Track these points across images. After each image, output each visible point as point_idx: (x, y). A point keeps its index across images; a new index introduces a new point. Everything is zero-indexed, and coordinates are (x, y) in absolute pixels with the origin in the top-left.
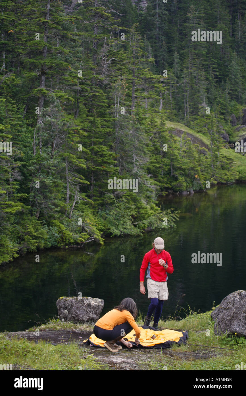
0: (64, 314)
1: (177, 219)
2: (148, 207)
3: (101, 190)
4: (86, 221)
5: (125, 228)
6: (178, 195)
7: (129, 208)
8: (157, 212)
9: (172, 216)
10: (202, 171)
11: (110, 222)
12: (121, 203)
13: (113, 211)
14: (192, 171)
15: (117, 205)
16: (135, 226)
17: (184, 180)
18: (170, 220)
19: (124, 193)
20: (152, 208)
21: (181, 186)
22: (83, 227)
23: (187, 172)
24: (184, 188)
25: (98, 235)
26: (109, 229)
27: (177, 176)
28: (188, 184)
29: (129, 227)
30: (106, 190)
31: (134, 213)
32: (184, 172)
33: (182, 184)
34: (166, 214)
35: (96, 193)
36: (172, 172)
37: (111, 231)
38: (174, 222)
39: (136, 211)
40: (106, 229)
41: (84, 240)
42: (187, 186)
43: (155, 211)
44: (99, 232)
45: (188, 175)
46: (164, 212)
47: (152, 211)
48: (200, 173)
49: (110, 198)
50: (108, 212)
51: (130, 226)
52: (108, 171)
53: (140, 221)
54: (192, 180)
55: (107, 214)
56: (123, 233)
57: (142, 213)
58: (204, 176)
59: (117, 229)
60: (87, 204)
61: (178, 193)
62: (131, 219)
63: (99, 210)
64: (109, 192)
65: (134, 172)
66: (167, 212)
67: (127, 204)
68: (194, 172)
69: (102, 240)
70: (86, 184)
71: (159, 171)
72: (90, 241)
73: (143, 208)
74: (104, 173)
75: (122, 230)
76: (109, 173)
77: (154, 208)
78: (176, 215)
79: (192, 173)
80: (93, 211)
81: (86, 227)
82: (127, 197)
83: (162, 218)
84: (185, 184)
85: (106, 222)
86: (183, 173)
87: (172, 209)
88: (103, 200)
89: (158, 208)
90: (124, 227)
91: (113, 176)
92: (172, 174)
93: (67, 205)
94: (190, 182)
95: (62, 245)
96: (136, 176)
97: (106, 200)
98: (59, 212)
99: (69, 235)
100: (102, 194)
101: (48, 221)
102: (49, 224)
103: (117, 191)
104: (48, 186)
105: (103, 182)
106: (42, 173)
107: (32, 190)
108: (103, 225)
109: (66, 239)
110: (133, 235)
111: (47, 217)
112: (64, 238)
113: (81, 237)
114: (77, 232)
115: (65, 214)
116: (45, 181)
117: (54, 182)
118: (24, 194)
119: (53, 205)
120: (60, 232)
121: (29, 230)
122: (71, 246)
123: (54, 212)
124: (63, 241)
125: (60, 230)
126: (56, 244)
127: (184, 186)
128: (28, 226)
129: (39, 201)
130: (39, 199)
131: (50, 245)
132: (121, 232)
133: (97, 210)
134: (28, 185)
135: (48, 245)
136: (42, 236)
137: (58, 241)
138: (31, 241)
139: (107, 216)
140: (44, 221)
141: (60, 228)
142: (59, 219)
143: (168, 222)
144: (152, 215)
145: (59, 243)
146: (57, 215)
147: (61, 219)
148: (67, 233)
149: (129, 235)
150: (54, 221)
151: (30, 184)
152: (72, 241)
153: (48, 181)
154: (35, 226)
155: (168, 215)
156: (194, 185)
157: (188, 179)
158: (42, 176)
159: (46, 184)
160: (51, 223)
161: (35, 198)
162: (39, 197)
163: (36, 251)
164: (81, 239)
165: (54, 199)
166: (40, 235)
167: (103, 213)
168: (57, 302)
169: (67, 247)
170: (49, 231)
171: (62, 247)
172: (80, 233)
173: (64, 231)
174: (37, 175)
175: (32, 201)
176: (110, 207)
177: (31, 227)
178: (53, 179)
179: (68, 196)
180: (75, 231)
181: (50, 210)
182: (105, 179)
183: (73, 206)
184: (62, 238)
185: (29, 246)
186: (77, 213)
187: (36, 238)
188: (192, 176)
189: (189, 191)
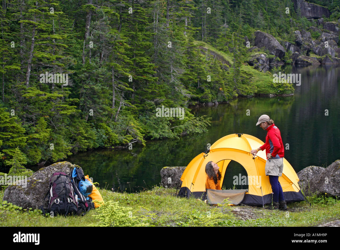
1: (209, 124)
3: (142, 97)
4: (130, 124)
5: (164, 132)
8: (191, 118)
9: (205, 122)
10: (226, 85)
11: (150, 126)
13: (153, 116)
14: (217, 84)
16: (173, 130)
17: (210, 92)
18: (203, 126)
19: (163, 100)
21: (207, 97)
22: (128, 130)
23: (212, 85)
25: (141, 138)
26: (149, 133)
27: (204, 88)
28: (213, 96)
31: (171, 118)
32: (209, 85)
33: (208, 95)
34: (199, 120)
35: (137, 100)
37: (151, 134)
38: (206, 127)
40: (147, 132)
41: (128, 142)
42: (212, 98)
43: (189, 118)
44: (141, 134)
45: (214, 88)
46: (198, 119)
47: (187, 117)
48: (224, 86)
49: (150, 105)
50: (148, 117)
51: (168, 130)
52: (149, 81)
53: (177, 126)
54: (217, 93)
55: (147, 119)
56: (162, 137)
58: (228, 89)
59: (157, 132)
61: (204, 103)
62: (169, 124)
63: (140, 116)
64: (149, 100)
65: (171, 82)
66: (200, 119)
68: (219, 85)
69: (144, 141)
70: (131, 91)
71: (190, 83)
72: (133, 142)
74: (145, 81)
75: (161, 133)
77: (188, 114)
78: (209, 121)
79: (217, 86)
80: (135, 117)
81: (130, 130)
82: (165, 104)
83: (196, 124)
84: (210, 96)
85: (146, 126)
86: (209, 86)
87: (205, 116)
88: (143, 107)
89: (192, 115)
90: (163, 130)
91: (152, 85)
92: (199, 86)
93: (114, 110)
94: (215, 94)
95: (109, 145)
96: (173, 85)
97: (146, 107)
98: (106, 116)
99: (115, 136)
100: (142, 101)
101: (96, 124)
102: (97, 127)
103: (156, 99)
104: (97, 92)
105: (144, 91)
106: (91, 80)
107: (82, 96)
108: (144, 129)
109: (112, 140)
110: (171, 138)
111: (95, 120)
112: (110, 139)
113: (126, 139)
114: (122, 134)
115: (111, 118)
116: (94, 88)
117: (102, 89)
118: (76, 99)
119: (101, 110)
120: (107, 134)
121: (80, 131)
122: (116, 147)
123: (102, 116)
124: (109, 142)
125: (107, 132)
126: (103, 145)
127: (210, 98)
128: (79, 128)
129: (88, 106)
130: (89, 104)
131: (98, 146)
132: (160, 135)
133: (138, 116)
134: (79, 91)
135: (96, 145)
136: (91, 137)
137: (106, 142)
138: (82, 140)
139: (146, 121)
140: (93, 124)
141: (107, 130)
142: (106, 122)
143: (201, 128)
144: (187, 120)
145: (106, 143)
146: (104, 119)
147: (108, 122)
148: (113, 135)
149: (167, 138)
150: (101, 124)
151: (81, 90)
152: (118, 142)
153: (97, 87)
154: (85, 128)
155: (201, 121)
156: (219, 97)
157: (213, 92)
158: (91, 83)
159: (95, 90)
160: (99, 126)
161: (84, 103)
162: (89, 102)
163: (86, 150)
164: (126, 140)
165: (102, 104)
166: (89, 136)
167: (144, 119)
168: (161, 171)
169: (113, 147)
170: (97, 132)
171: (108, 148)
172: (125, 135)
173: (110, 132)
174: (86, 82)
175: (82, 106)
176: (150, 113)
177: (82, 128)
178: (101, 86)
179: (114, 101)
180: (120, 134)
181: (98, 114)
182: (145, 88)
183: (119, 111)
184: (109, 140)
185: (81, 146)
186: (122, 118)
187: (86, 138)
188: (217, 88)
189: (214, 103)
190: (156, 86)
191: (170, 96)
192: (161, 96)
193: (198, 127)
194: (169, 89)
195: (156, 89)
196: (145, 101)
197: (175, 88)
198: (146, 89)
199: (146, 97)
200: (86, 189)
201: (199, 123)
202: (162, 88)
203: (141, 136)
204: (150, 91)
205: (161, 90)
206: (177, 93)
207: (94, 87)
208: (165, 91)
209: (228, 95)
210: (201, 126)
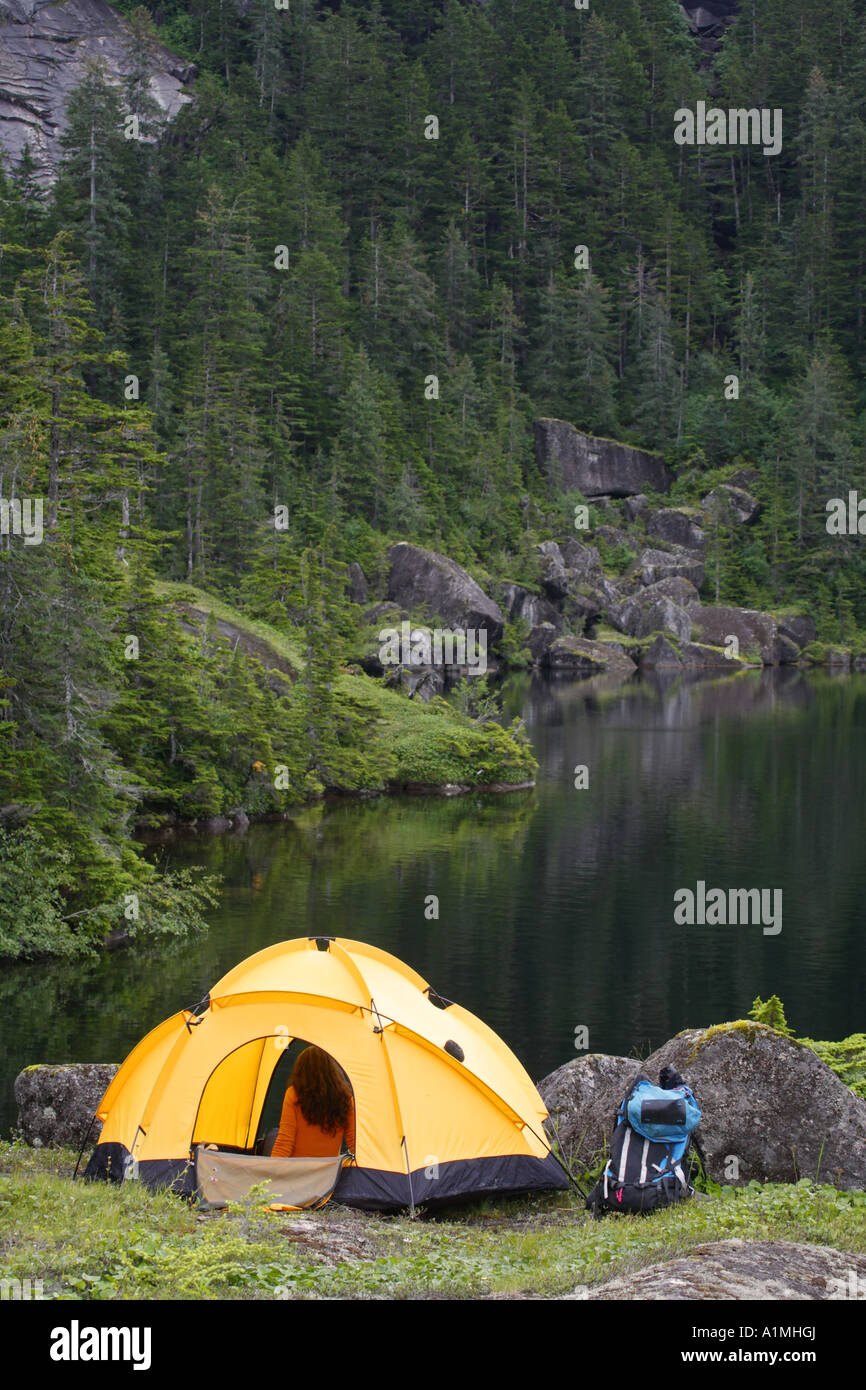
1: (214, 902)
2: (115, 858)
5: (37, 933)
6: (195, 830)
7: (51, 862)
8: (143, 877)
9: (195, 894)
10: (276, 749)
12: (23, 846)
14: (244, 748)
15: (11, 850)
16: (73, 924)
17: (216, 779)
18: (190, 907)
19: (35, 809)
20: (127, 866)
21: (204, 798)
23: (226, 748)
24: (214, 806)
27: (193, 762)
28: (228, 792)
29: (51, 929)
31: (66, 878)
32: (215, 750)
33: (210, 790)
34: (176, 886)
36: (174, 749)
38: (203, 913)
39: (73, 874)
42: (226, 799)
43: (136, 876)
45: (231, 760)
46: (169, 880)
47: (127, 875)
48: (271, 754)
51: (54, 924)
53: (89, 908)
54: (244, 779)
56: (29, 950)
57: (95, 881)
59: (10, 932)
61: (196, 821)
62: (58, 900)
65: (66, 739)
66: (179, 880)
67: (43, 849)
68: (250, 751)
71: (139, 741)
73: (99, 864)
75: (27, 937)
77: (132, 864)
78: (210, 889)
79: (244, 753)
82: (42, 826)
83: (161, 900)
84: (218, 791)
86: (213, 753)
87: (196, 869)
89: (147, 865)
90: (35, 926)
92: (173, 755)
94: (236, 786)
96: (73, 752)
103: (10, 803)
110: (65, 955)
127: (217, 799)
132: (25, 945)
143: (181, 915)
144: (128, 886)
149: (51, 954)
155: (181, 888)
156: (251, 797)
157: (227, 776)
168: (17, 1080)
188: (243, 763)
189: (234, 818)
190: (9, 756)
191: (61, 794)
192: (26, 792)
193: (169, 914)
194: (57, 767)
195: (9, 769)
197: (81, 762)
201: (174, 897)
202: (30, 764)
205: (28, 772)
206: (89, 781)
208: (42, 775)
209: (286, 790)
210: (183, 909)
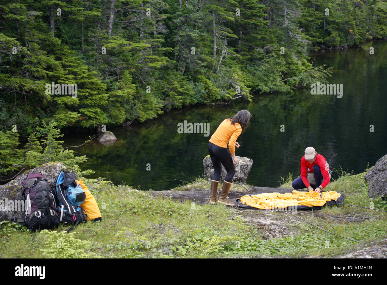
0: (211, 173)
1: (330, 75)
2: (300, 63)
3: (250, 44)
4: (233, 77)
5: (274, 85)
6: (331, 51)
7: (279, 64)
8: (308, 68)
9: (325, 73)
10: (357, 25)
11: (260, 78)
12: (271, 59)
13: (263, 67)
14: (346, 26)
15: (267, 60)
16: (285, 82)
17: (338, 35)
18: (323, 77)
19: (275, 47)
20: (303, 64)
21: (334, 41)
22: (231, 83)
23: (341, 26)
24: (337, 43)
25: (246, 92)
26: (258, 86)
27: (330, 30)
28: (341, 39)
29: (279, 84)
30: (255, 45)
31: (284, 68)
32: (337, 26)
33: (336, 38)
34: (318, 70)
35: (245, 48)
36: (325, 26)
37: (260, 87)
38: (326, 78)
39: (286, 67)
40: (255, 85)
41: (231, 97)
42: (341, 41)
43: (306, 67)
44: (247, 88)
45: (343, 29)
46: (316, 69)
47: (304, 67)
48: (355, 27)
49: (259, 53)
50: (256, 67)
51: (280, 82)
52: (258, 25)
53: (291, 78)
54: (347, 35)
55: (256, 70)
56: (272, 90)
57: (293, 69)
58: (359, 31)
59: (266, 85)
60: (235, 59)
61: (331, 48)
62: (281, 75)
63: (248, 66)
64: (258, 47)
65: (284, 26)
66: (319, 68)
67: (277, 60)
68: (348, 26)
69: (251, 97)
70: (235, 38)
71: (311, 25)
72: (237, 98)
73: (294, 64)
74: (254, 26)
75: (271, 86)
76: (259, 27)
77: (305, 64)
78: (329, 71)
79: (347, 27)
80: (242, 67)
81: (234, 83)
82: (277, 52)
83: (314, 75)
84: (338, 39)
85: (254, 78)
86: (337, 27)
87: (325, 65)
88: (252, 55)
89: (310, 64)
90: (274, 83)
91: (263, 29)
92: (325, 28)
93: (214, 60)
94: (344, 37)
95: (209, 101)
96: (287, 30)
97: (255, 55)
98: (205, 67)
99: (216, 91)
100: (251, 49)
101: (194, 76)
102: (195, 80)
103: (267, 45)
104: (194, 40)
105: (252, 37)
106: (188, 26)
107: (177, 44)
108: (252, 81)
109: (212, 95)
110: (283, 92)
111: (193, 72)
112: (211, 94)
113: (228, 93)
114: (224, 88)
115: (212, 69)
116: (191, 35)
117: (201, 36)
118: (169, 48)
119: (199, 60)
120: (206, 88)
121: (174, 86)
122: (218, 103)
123: (200, 67)
124: (209, 98)
125: (206, 86)
126: (202, 101)
127: (338, 41)
128: (173, 82)
129: (184, 55)
130: (185, 53)
131: (196, 101)
132: (271, 89)
133: (245, 66)
134: (174, 39)
135: (194, 101)
136: (187, 92)
137: (205, 97)
138: (176, 97)
139: (255, 72)
140: (190, 77)
141: (206, 84)
142: (206, 74)
143: (320, 79)
144: (303, 71)
145: (205, 99)
146: (203, 71)
147: (207, 74)
148: (214, 89)
149: (279, 91)
150: (200, 76)
151: (175, 37)
152: (219, 97)
153: (194, 34)
154: (180, 81)
155: (320, 71)
156: (348, 40)
157: (341, 34)
158: (188, 30)
159: (192, 37)
160: (197, 78)
161: (180, 52)
162: (185, 51)
163: (182, 107)
164: (228, 95)
165: (201, 53)
166: (185, 91)
167: (252, 69)
168: (204, 160)
169: (213, 104)
170: (195, 86)
171: (208, 104)
172: (227, 89)
173: (210, 87)
174: (182, 28)
175: (177, 56)
176: (259, 62)
177: (176, 82)
178: (199, 33)
179: (215, 50)
180: (222, 87)
181: (196, 65)
182: (255, 33)
183: (221, 61)
184: (209, 95)
185: (174, 103)
186: (224, 69)
187: (181, 94)
188: (347, 30)
189: (343, 47)
190: (268, 31)
191: (283, 43)
192: (272, 42)
193: (316, 79)
194: (282, 34)
195: (267, 35)
196: (253, 49)
197: (289, 33)
198: (255, 35)
199: (255, 43)
200: (75, 198)
201: (318, 74)
202: (274, 33)
203: (247, 91)
204: (259, 37)
205: (273, 36)
206: (292, 38)
207: (191, 33)
208: (277, 37)
209: (359, 38)
210: (321, 77)
